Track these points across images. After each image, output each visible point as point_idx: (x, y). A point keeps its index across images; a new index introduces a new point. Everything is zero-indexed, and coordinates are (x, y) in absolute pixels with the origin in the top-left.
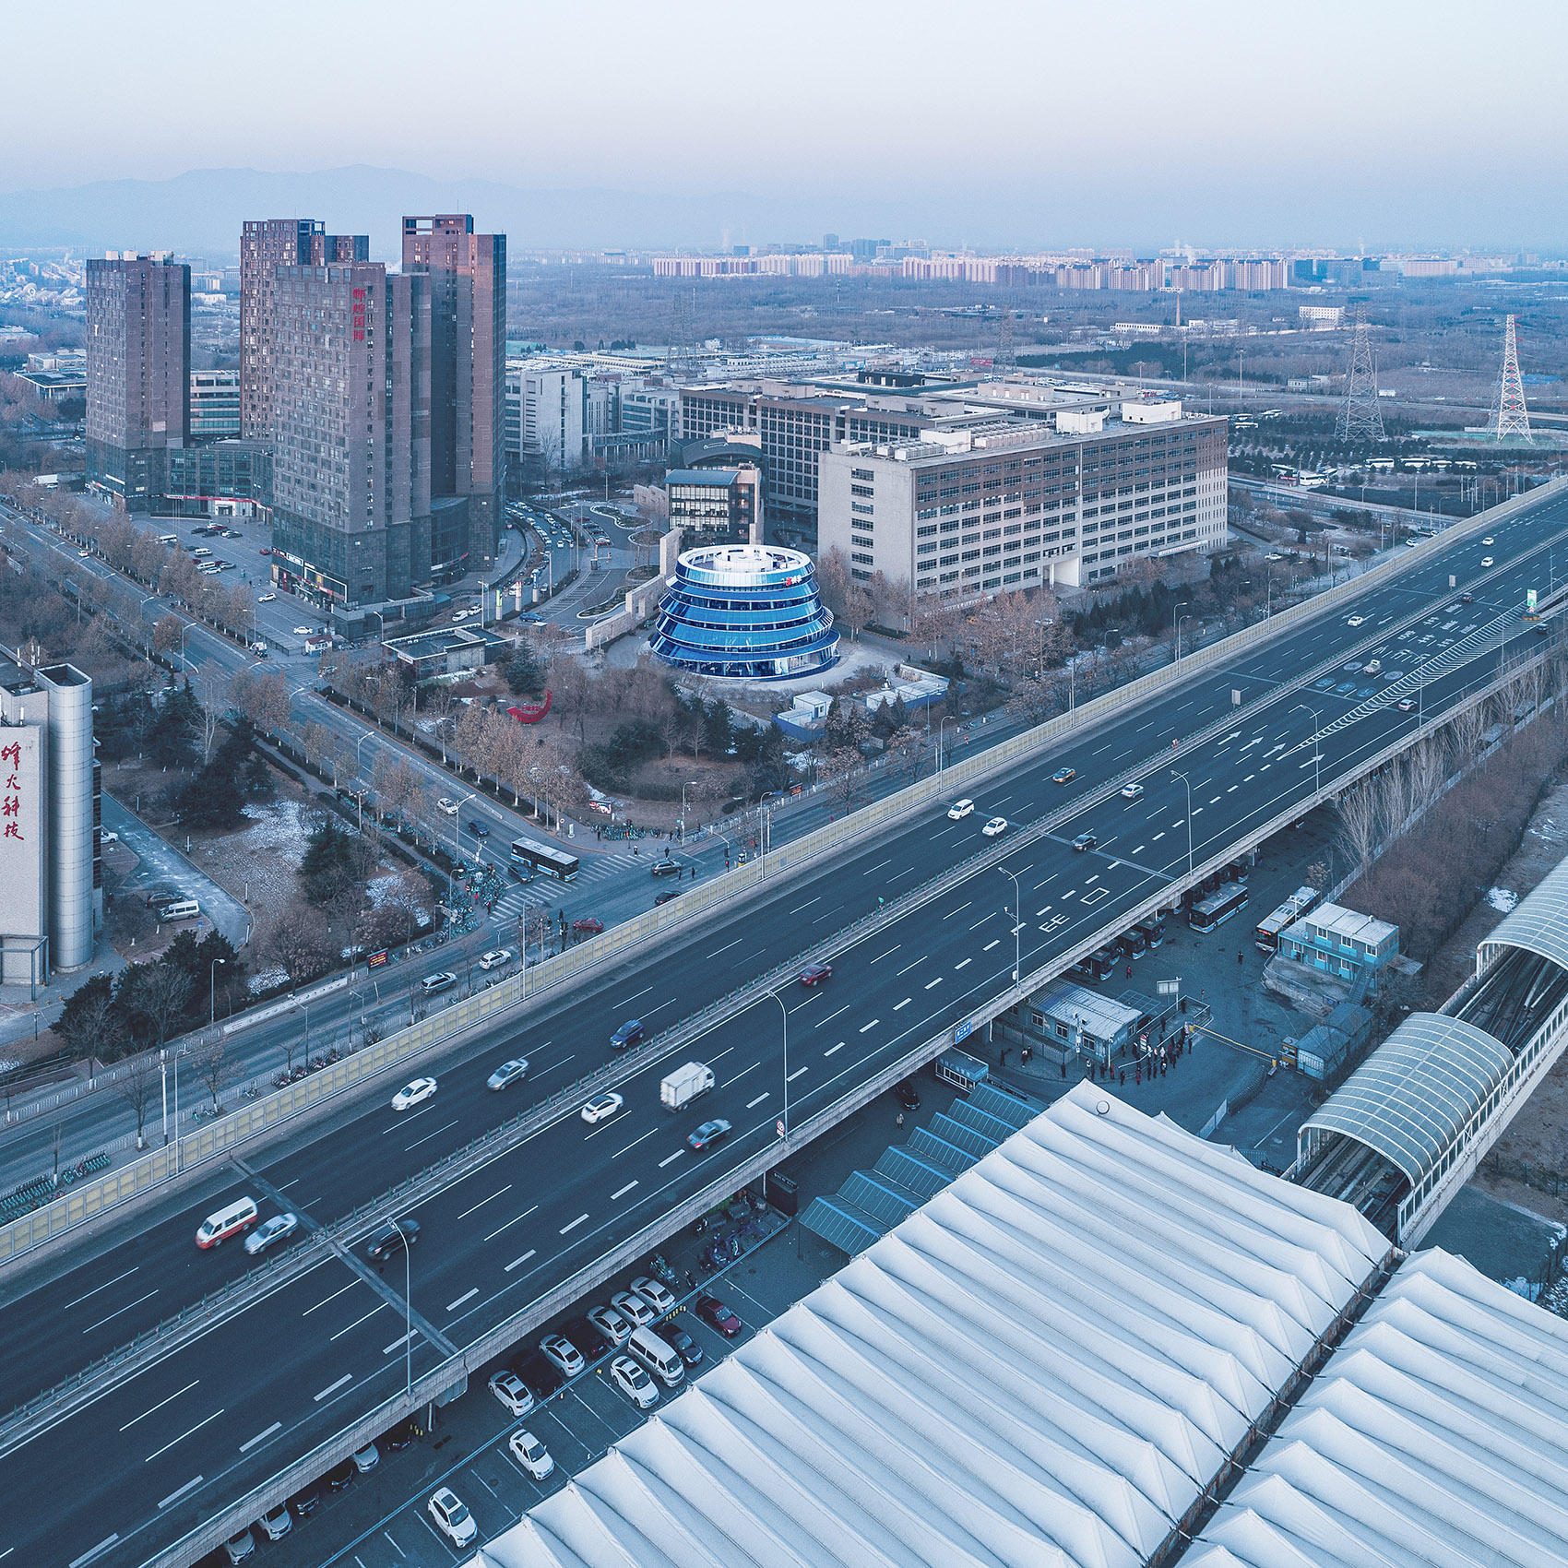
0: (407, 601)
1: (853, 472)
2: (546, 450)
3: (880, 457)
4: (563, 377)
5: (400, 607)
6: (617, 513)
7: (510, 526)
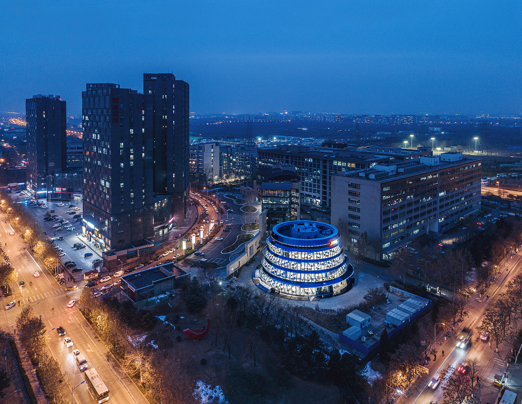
0: (140, 248)
1: (349, 185)
2: (206, 172)
3: (361, 178)
4: (212, 145)
5: (137, 250)
6: (234, 198)
7: (192, 204)
